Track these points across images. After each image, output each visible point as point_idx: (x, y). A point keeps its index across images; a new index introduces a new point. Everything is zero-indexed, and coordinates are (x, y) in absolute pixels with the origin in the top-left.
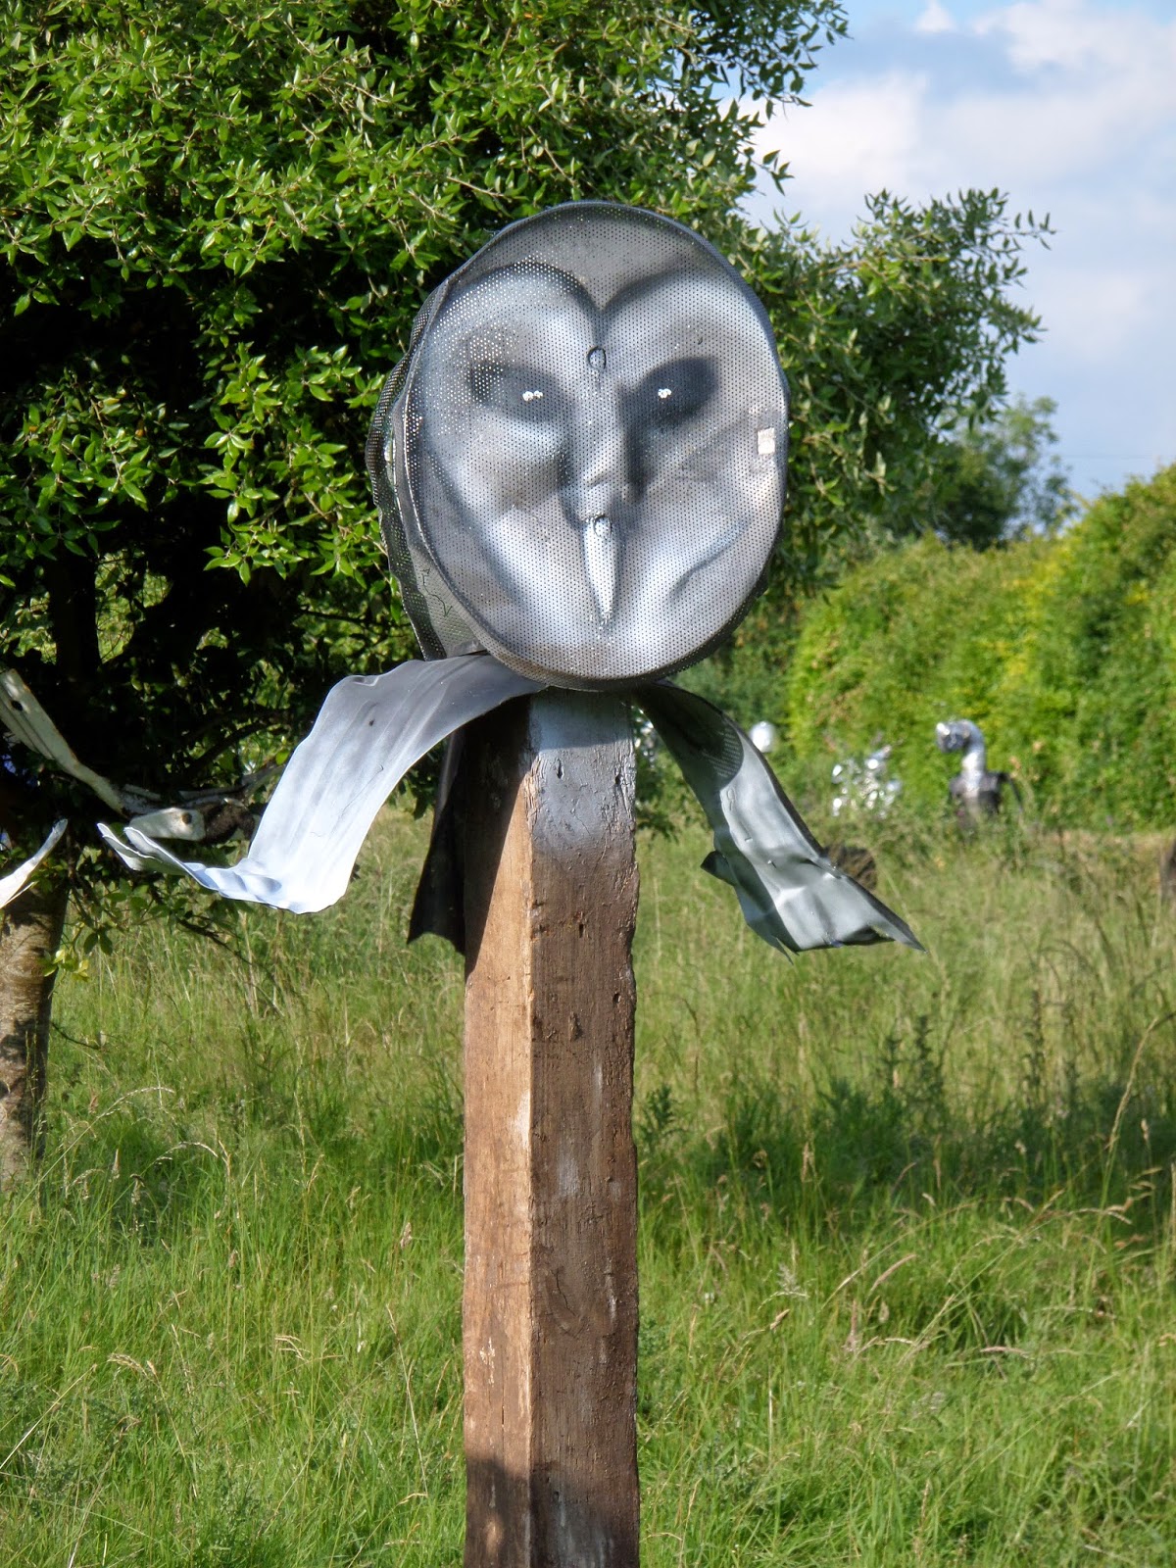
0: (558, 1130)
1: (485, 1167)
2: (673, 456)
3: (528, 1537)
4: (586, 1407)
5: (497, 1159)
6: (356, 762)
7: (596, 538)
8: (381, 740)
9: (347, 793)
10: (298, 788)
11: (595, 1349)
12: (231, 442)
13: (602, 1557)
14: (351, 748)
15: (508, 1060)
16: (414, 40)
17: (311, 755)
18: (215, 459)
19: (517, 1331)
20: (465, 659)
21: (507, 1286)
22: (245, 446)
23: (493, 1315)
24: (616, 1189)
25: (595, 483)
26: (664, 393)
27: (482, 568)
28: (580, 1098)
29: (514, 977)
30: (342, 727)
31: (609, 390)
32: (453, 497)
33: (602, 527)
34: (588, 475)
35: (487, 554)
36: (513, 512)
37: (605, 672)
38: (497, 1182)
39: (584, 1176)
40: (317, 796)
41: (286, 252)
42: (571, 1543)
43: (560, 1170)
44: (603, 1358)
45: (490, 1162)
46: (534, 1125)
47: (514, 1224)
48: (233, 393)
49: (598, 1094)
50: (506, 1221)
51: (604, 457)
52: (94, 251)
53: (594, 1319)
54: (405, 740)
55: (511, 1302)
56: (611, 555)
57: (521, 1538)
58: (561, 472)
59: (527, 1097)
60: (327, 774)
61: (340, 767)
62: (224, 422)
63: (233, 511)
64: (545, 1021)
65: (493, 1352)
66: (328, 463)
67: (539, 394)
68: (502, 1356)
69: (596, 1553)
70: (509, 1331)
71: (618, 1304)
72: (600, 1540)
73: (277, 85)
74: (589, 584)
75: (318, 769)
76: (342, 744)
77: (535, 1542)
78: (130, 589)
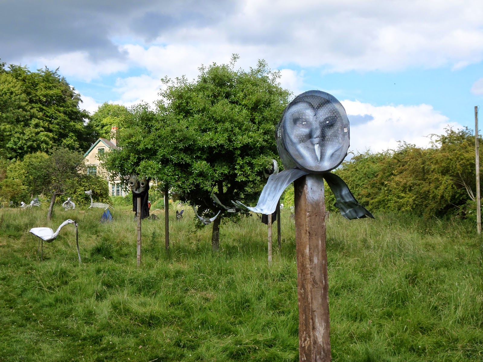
0: (314, 252)
1: (300, 258)
2: (329, 133)
3: (311, 324)
4: (320, 300)
5: (303, 257)
6: (275, 188)
7: (317, 147)
8: (280, 184)
9: (274, 193)
10: (265, 193)
11: (321, 291)
12: (238, 167)
13: (324, 327)
14: (274, 186)
15: (304, 239)
16: (257, 122)
17: (267, 187)
18: (236, 169)
19: (308, 287)
20: (293, 170)
21: (306, 279)
22: (239, 167)
23: (303, 284)
24: (324, 262)
25: (316, 137)
26: (328, 122)
27: (297, 153)
28: (317, 246)
29: (305, 225)
30: (272, 182)
31: (318, 122)
32: (291, 141)
33: (318, 145)
34: (315, 136)
35: (297, 150)
36: (302, 143)
37: (319, 170)
38: (303, 261)
39: (318, 259)
40: (269, 194)
41: (244, 145)
42: (318, 325)
43: (314, 258)
44: (323, 292)
45: (301, 257)
46: (309, 251)
47: (307, 268)
48: (238, 162)
49: (320, 245)
50: (305, 268)
51: (318, 133)
52: (222, 146)
53: (321, 285)
54: (284, 184)
55: (306, 282)
56: (320, 150)
57: (310, 324)
58: (310, 136)
59: (308, 246)
60: (270, 190)
61: (273, 189)
62: (237, 165)
63: (238, 175)
64: (311, 232)
65: (303, 291)
66: (248, 169)
67: (306, 123)
68: (305, 292)
69: (323, 326)
70: (306, 287)
71: (325, 282)
72: (323, 324)
73: (242, 127)
74: (316, 155)
75: (269, 190)
76: (273, 185)
77: (312, 325)
78: (226, 186)
